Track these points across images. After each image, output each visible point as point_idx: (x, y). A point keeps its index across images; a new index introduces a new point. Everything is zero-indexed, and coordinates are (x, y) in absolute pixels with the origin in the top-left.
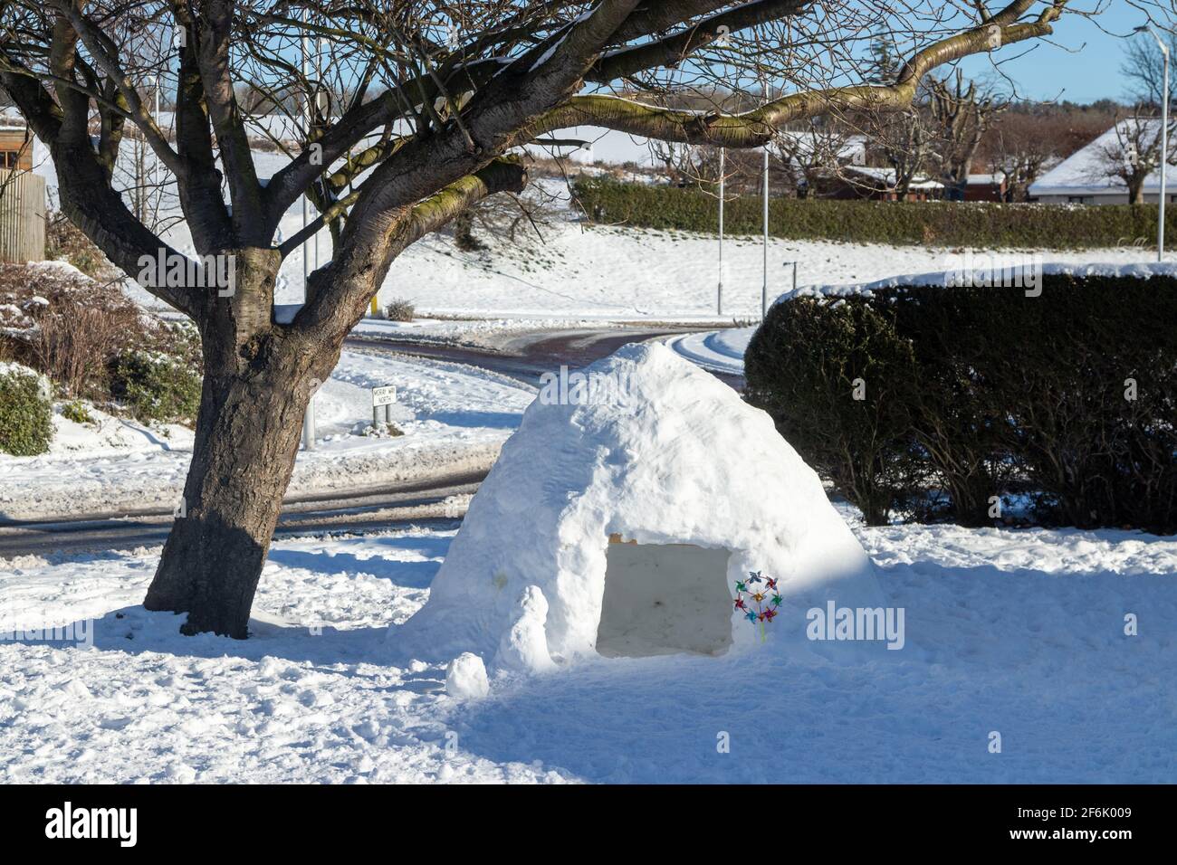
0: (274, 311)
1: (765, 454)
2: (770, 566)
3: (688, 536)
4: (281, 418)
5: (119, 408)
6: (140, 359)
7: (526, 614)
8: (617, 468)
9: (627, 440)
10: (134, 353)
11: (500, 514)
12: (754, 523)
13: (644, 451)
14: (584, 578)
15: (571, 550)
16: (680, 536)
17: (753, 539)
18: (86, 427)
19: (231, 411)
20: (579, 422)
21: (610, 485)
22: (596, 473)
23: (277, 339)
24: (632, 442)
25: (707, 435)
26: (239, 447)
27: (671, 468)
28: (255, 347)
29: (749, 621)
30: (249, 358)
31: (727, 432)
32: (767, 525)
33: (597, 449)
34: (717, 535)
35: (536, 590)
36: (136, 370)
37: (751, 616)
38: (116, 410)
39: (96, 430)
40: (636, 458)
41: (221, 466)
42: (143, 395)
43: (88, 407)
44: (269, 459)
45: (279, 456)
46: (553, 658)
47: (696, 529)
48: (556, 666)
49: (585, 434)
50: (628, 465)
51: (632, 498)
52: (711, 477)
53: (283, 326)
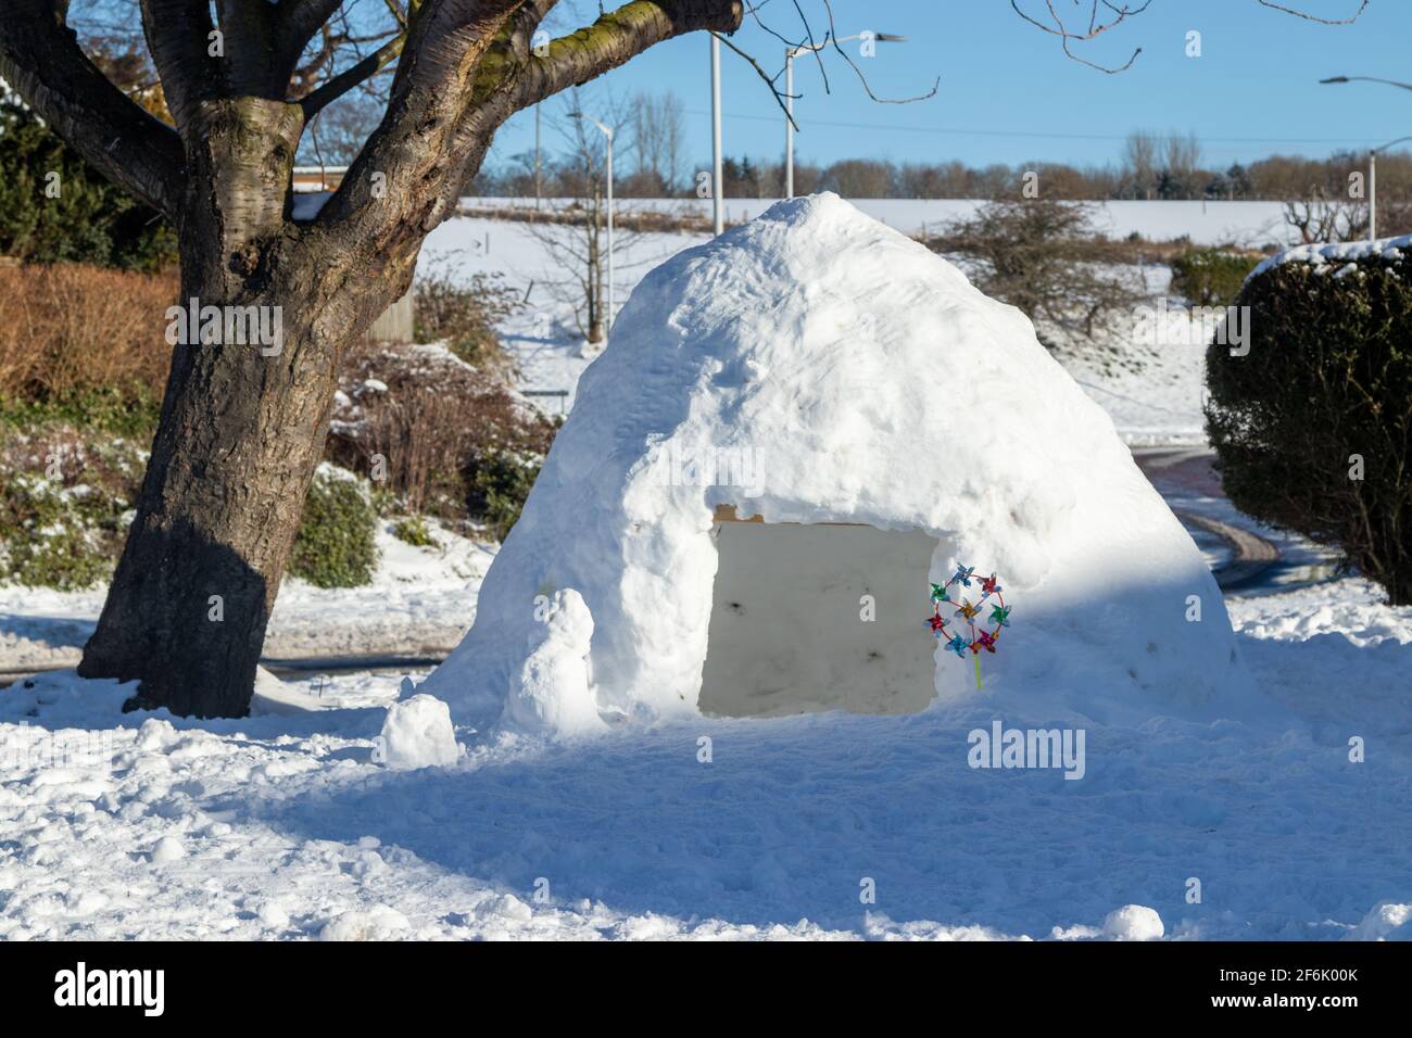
0: (291, 199)
1: (999, 371)
2: (998, 561)
3: (850, 506)
4: (291, 369)
5: (475, 527)
6: (506, 463)
7: (553, 636)
8: (730, 393)
9: (750, 345)
10: (498, 454)
11: (560, 486)
12: (967, 484)
13: (777, 363)
14: (668, 580)
15: (646, 532)
16: (835, 507)
17: (968, 515)
18: (425, 551)
19: (211, 357)
20: (682, 323)
21: (717, 420)
22: (695, 402)
23: (286, 243)
24: (757, 350)
25: (896, 334)
26: (222, 414)
27: (821, 390)
28: (253, 256)
29: (954, 652)
30: (243, 274)
31: (929, 332)
32: (993, 490)
33: (702, 362)
34: (902, 505)
35: (574, 599)
36: (500, 476)
37: (956, 644)
38: (470, 529)
39: (439, 556)
40: (763, 372)
41: (195, 446)
42: (508, 510)
43: (433, 527)
44: (271, 435)
45: (290, 429)
46: (603, 716)
47: (864, 495)
48: (605, 728)
49: (687, 340)
50: (749, 386)
51: (751, 440)
52: (892, 404)
53: (304, 224)
